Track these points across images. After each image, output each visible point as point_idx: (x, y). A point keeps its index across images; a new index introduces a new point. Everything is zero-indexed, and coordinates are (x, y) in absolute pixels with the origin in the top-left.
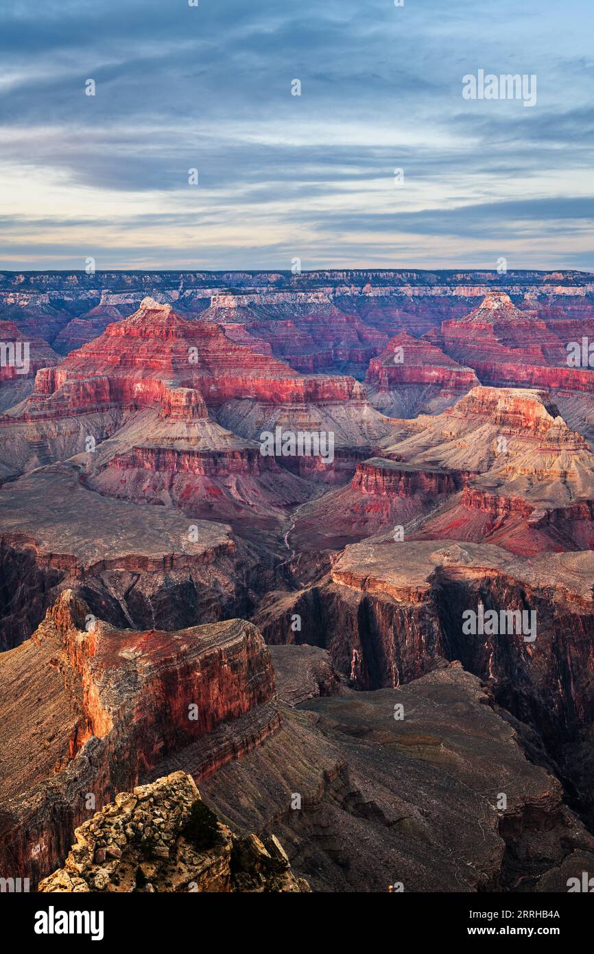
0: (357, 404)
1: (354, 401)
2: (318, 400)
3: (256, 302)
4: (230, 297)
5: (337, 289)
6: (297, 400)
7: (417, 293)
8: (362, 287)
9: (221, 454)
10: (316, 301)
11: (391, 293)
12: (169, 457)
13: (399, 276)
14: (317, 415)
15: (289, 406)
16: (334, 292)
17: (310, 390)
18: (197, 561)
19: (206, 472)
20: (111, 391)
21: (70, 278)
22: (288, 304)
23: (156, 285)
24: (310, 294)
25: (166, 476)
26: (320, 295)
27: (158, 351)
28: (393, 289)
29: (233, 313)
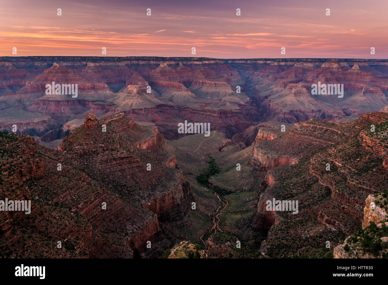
0: (106, 90)
1: (105, 89)
2: (95, 89)
3: (102, 65)
4: (92, 63)
5: (131, 62)
6: (89, 89)
7: (155, 63)
8: (138, 61)
9: (60, 101)
10: (121, 65)
11: (147, 63)
12: (47, 102)
13: (150, 58)
14: (94, 92)
15: (87, 90)
16: (130, 63)
17: (92, 86)
18: (36, 124)
19: (55, 105)
20: (41, 87)
21: (55, 58)
22: (113, 65)
23: (78, 60)
24: (120, 63)
25: (46, 107)
26: (122, 63)
27: (54, 76)
28: (148, 62)
29: (93, 68)
